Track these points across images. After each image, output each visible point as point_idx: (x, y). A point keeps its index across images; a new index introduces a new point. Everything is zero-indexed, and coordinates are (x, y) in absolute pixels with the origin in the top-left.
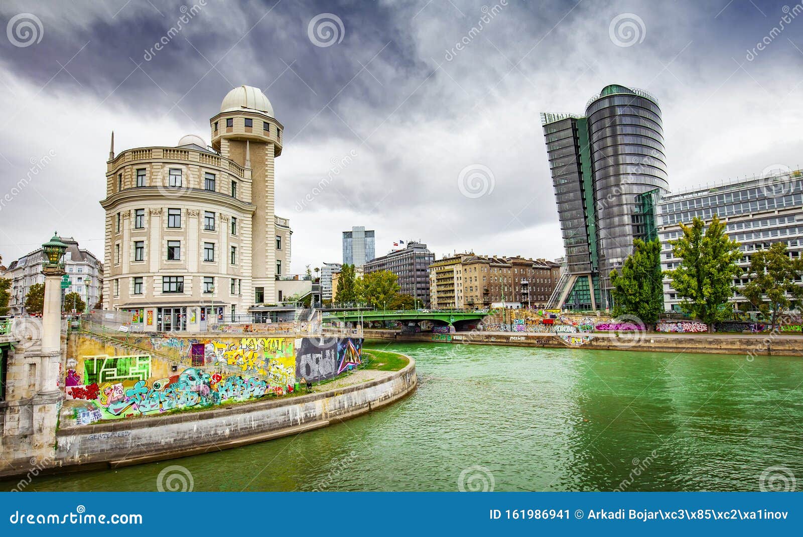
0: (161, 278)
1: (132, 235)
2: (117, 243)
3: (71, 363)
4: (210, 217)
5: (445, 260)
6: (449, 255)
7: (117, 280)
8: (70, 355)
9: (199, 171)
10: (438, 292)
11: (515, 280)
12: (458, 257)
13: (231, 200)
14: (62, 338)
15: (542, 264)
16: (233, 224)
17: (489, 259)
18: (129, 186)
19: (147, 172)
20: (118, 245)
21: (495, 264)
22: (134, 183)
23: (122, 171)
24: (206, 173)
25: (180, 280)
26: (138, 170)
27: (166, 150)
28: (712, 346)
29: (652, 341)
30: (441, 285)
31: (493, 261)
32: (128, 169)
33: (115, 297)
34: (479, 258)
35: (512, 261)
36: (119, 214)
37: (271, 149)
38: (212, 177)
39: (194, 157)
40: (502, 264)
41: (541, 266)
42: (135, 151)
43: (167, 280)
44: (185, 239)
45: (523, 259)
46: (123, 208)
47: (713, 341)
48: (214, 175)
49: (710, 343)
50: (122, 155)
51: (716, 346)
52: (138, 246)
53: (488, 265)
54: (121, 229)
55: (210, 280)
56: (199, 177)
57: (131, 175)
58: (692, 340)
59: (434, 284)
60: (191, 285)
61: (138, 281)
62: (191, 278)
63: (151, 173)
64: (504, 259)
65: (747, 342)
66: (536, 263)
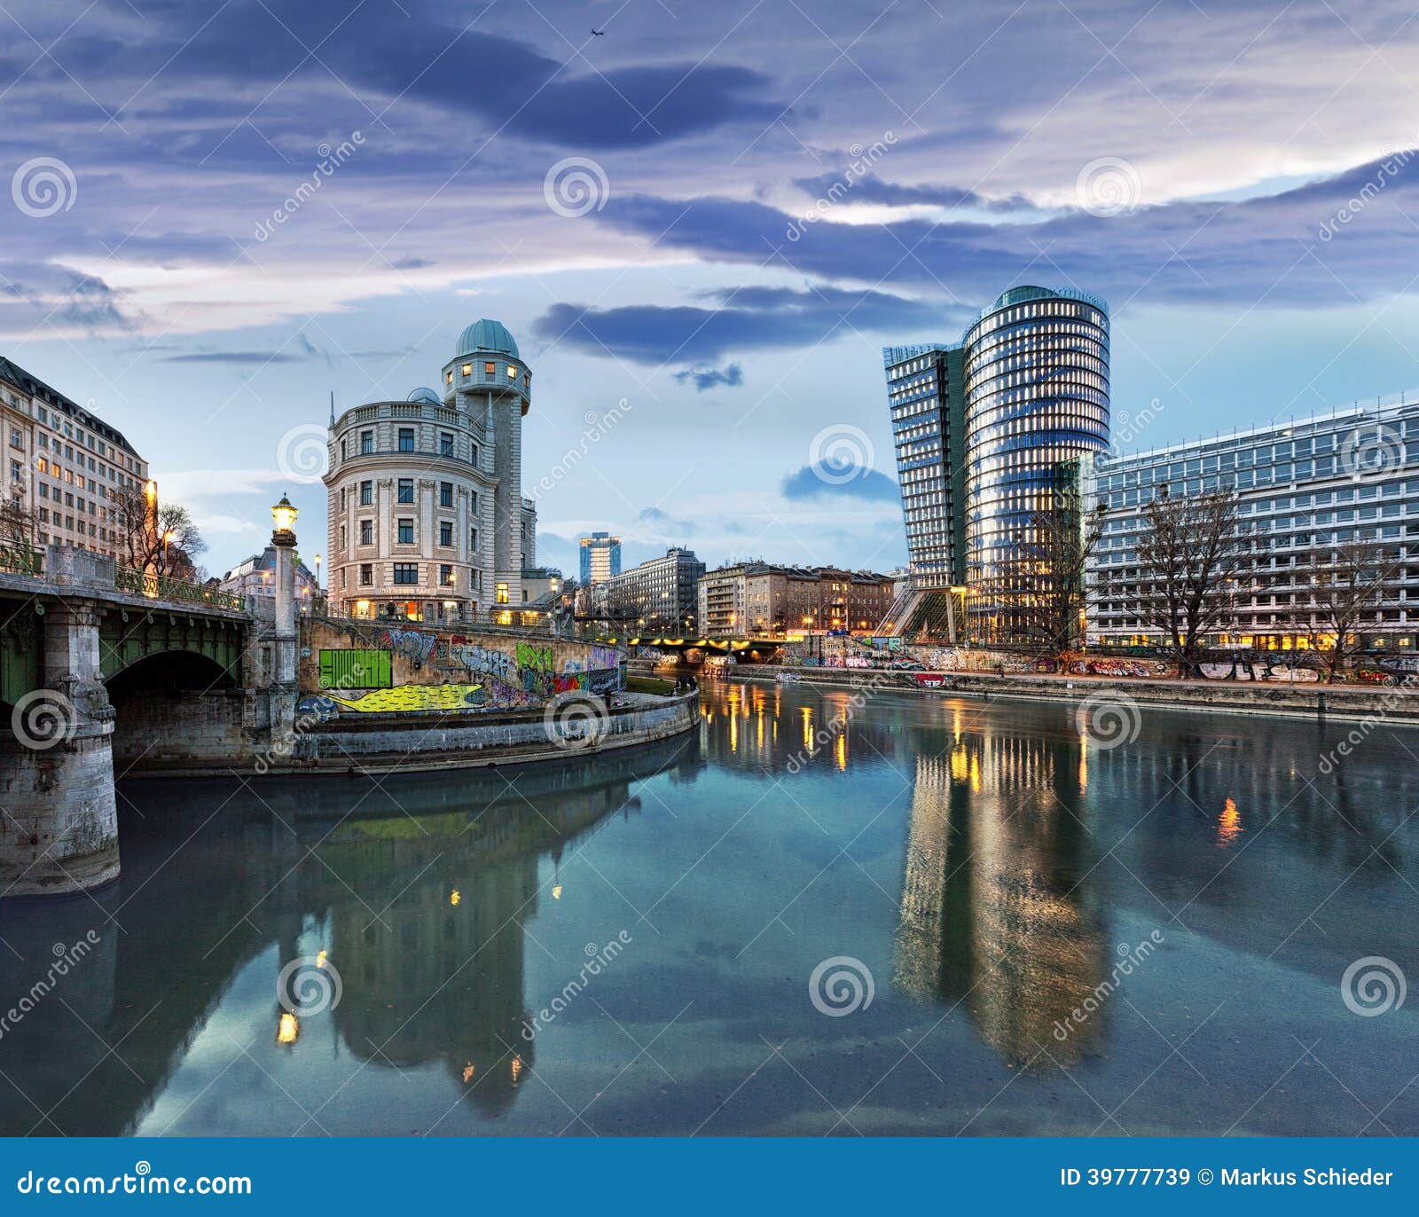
0: (392, 565)
1: (358, 514)
2: (341, 525)
3: (306, 652)
4: (447, 488)
5: (721, 570)
6: (727, 564)
7: (343, 569)
8: (303, 643)
9: (434, 431)
10: (709, 613)
11: (823, 600)
12: (740, 566)
13: (470, 468)
14: (296, 622)
15: (866, 577)
16: (474, 499)
17: (786, 569)
18: (353, 455)
19: (374, 435)
20: (343, 527)
21: (794, 576)
22: (359, 450)
23: (345, 437)
24: (443, 434)
25: (413, 567)
26: (363, 433)
27: (394, 405)
28: (1192, 698)
29: (1070, 686)
30: (714, 605)
31: (792, 571)
32: (352, 433)
33: (341, 589)
34: (771, 568)
35: (820, 572)
36: (343, 490)
37: (517, 401)
38: (448, 439)
39: (428, 413)
40: (805, 577)
41: (865, 581)
42: (358, 411)
43: (399, 567)
44: (419, 517)
45: (838, 570)
46: (347, 482)
47: (1195, 691)
48: (452, 436)
49: (1189, 692)
50: (345, 417)
51: (1201, 698)
52: (366, 525)
53: (784, 578)
54: (346, 507)
55: (446, 570)
56: (434, 438)
57: (356, 440)
58: (1152, 686)
59: (705, 604)
60: (426, 574)
61: (366, 570)
62: (426, 565)
63: (378, 435)
64: (809, 570)
65: (1272, 694)
66: (858, 575)
